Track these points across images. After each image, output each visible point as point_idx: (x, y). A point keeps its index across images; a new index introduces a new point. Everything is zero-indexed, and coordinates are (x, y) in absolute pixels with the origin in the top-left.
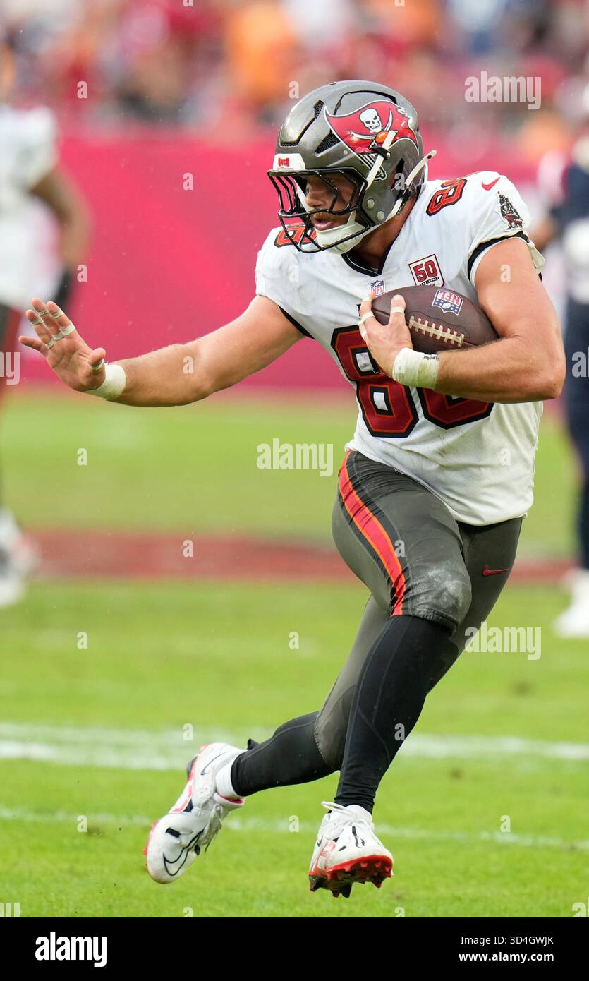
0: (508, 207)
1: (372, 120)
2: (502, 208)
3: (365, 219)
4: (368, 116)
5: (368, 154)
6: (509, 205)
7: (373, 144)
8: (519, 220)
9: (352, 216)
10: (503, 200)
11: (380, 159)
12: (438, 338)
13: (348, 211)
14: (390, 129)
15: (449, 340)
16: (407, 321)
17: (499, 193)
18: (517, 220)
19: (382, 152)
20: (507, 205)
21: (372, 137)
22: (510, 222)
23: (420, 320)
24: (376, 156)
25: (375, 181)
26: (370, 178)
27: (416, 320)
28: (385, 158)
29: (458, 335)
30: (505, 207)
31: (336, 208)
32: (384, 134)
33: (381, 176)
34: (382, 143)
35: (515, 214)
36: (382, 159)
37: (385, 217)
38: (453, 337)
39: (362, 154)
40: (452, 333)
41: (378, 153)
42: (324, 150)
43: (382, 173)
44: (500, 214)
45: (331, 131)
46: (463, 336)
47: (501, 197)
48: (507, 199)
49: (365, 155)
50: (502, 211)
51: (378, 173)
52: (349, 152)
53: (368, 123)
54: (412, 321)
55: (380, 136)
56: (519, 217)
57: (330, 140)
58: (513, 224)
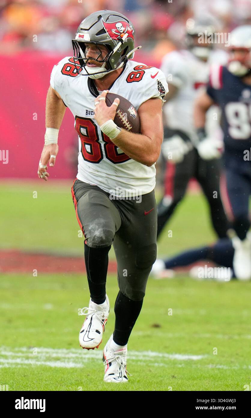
0: (161, 86)
1: (120, 27)
2: (158, 86)
3: (109, 67)
4: (119, 25)
5: (116, 40)
6: (161, 85)
7: (119, 37)
8: (164, 91)
9: (104, 64)
10: (159, 83)
11: (120, 44)
12: (123, 123)
13: (103, 61)
14: (126, 33)
15: (126, 126)
16: (117, 110)
17: (157, 80)
18: (163, 91)
19: (122, 41)
20: (160, 85)
21: (119, 34)
22: (161, 93)
23: (121, 113)
24: (119, 42)
25: (116, 52)
26: (115, 50)
27: (120, 112)
28: (122, 44)
29: (130, 126)
30: (160, 86)
31: (99, 59)
32: (123, 34)
33: (119, 50)
34: (122, 37)
35: (163, 89)
36: (121, 44)
37: (117, 67)
38: (128, 126)
39: (114, 39)
40: (129, 124)
41: (120, 41)
42: (99, 35)
43: (119, 49)
44: (158, 89)
45: (104, 28)
46: (131, 127)
47: (158, 82)
48: (160, 83)
49: (115, 41)
50: (158, 88)
51: (118, 49)
52: (109, 38)
53: (119, 28)
54: (118, 111)
55: (122, 34)
56: (164, 90)
57: (102, 31)
58: (162, 93)
